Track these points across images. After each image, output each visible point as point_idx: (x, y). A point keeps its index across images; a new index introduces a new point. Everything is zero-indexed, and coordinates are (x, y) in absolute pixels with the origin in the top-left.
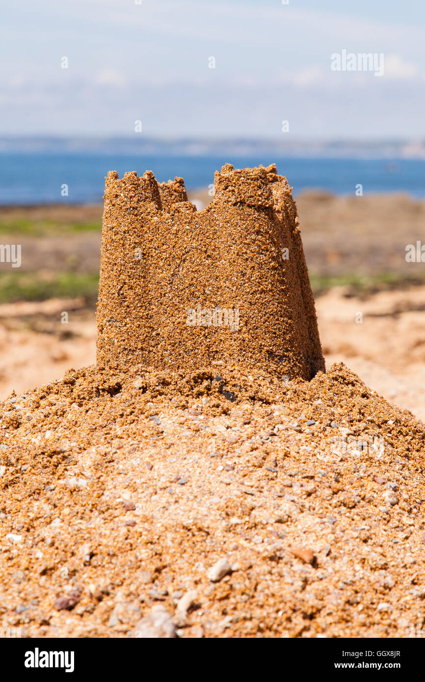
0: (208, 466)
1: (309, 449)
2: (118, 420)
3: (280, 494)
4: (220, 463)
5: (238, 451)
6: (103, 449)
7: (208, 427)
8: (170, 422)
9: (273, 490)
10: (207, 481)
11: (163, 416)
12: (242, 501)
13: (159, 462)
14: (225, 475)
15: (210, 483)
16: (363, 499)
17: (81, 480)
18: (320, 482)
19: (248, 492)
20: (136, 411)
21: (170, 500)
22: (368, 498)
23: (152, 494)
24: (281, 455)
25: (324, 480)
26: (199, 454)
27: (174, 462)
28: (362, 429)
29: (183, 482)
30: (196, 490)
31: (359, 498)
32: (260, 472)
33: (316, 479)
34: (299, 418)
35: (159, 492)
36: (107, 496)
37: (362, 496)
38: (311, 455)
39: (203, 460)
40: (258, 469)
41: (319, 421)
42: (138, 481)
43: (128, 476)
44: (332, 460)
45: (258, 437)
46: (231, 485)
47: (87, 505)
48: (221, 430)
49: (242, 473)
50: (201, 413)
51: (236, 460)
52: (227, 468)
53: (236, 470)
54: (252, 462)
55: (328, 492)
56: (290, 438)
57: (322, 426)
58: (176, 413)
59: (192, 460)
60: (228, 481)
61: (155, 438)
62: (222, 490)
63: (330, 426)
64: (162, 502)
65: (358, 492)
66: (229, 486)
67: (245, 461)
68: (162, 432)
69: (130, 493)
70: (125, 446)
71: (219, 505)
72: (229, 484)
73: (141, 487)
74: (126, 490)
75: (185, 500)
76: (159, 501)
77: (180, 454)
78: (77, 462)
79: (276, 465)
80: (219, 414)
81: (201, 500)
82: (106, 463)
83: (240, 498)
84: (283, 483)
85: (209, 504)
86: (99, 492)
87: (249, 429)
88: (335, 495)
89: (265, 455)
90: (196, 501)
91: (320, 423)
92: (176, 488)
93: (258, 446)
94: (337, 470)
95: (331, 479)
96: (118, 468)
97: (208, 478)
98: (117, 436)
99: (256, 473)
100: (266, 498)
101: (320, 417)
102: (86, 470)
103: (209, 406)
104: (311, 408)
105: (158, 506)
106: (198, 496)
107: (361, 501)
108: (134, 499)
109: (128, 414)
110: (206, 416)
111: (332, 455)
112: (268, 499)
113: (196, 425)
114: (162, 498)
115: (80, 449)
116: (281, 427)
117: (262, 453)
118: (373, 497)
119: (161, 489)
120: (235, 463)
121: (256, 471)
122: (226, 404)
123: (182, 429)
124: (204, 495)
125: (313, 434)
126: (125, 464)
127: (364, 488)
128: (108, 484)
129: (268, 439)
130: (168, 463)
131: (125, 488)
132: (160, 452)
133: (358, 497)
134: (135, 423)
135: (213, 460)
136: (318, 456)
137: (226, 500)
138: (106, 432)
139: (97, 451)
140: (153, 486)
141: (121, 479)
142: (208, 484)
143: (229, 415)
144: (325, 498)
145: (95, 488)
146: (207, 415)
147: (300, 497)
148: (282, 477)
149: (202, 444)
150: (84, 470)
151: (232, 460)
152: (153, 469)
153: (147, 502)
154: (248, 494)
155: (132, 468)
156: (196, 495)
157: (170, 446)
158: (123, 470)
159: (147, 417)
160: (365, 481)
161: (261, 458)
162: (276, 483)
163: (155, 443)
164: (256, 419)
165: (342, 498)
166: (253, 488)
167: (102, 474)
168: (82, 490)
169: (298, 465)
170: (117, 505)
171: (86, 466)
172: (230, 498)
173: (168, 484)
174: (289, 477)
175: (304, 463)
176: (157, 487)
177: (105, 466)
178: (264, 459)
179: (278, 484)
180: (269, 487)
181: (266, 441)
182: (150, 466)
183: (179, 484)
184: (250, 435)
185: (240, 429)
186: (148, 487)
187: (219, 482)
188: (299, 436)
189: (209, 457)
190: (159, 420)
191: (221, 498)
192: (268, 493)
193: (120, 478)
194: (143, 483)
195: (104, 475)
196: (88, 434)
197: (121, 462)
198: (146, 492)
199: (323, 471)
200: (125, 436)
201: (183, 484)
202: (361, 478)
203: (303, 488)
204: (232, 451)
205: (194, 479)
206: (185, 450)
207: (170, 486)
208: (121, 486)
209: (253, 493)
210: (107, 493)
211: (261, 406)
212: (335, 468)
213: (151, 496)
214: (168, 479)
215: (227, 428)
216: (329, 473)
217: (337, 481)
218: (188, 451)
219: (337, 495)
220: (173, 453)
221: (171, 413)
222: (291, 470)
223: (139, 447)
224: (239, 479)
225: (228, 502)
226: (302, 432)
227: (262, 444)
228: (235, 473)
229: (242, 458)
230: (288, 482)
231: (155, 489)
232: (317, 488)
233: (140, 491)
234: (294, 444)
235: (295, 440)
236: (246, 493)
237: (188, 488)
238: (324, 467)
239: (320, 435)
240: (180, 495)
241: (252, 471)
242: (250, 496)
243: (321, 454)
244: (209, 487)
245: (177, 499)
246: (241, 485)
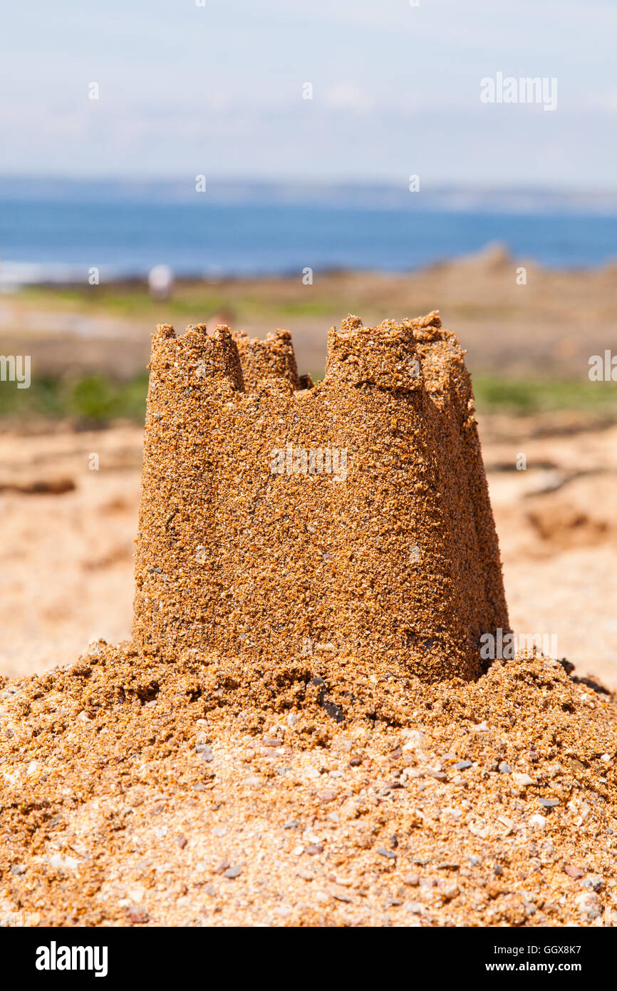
0: (278, 846)
1: (458, 812)
2: (145, 749)
3: (396, 901)
4: (298, 840)
5: (332, 816)
6: (112, 805)
7: (291, 769)
8: (228, 757)
9: (385, 892)
10: (273, 873)
11: (218, 746)
12: (328, 914)
13: (198, 833)
14: (305, 864)
15: (279, 877)
16: (541, 908)
17: (69, 859)
18: (469, 877)
19: (340, 898)
20: (176, 734)
21: (208, 907)
22: (549, 908)
23: (179, 894)
24: (406, 825)
25: (477, 872)
26: (267, 822)
27: (223, 836)
28: (552, 774)
29: (233, 874)
30: (253, 889)
31: (532, 907)
32: (367, 858)
33: (462, 871)
34: (445, 757)
35: (191, 890)
36: (106, 893)
37: (540, 903)
38: (459, 824)
39: (271, 834)
40: (364, 852)
41: (479, 762)
42: (160, 869)
43: (143, 858)
44: (494, 833)
45: (371, 790)
46: (314, 882)
47: (69, 910)
48: (310, 776)
49: (334, 860)
50: (282, 743)
51: (327, 834)
52: (311, 850)
53: (326, 853)
54: (354, 839)
55: (479, 896)
56: (426, 793)
57: (484, 770)
58: (240, 742)
59: (252, 834)
60: (309, 874)
61: (198, 788)
62: (297, 891)
63: (497, 770)
64: (194, 909)
65: (532, 895)
66: (310, 884)
67: (342, 836)
68: (213, 777)
69: (143, 889)
70: (146, 802)
71: (288, 920)
72: (311, 880)
73: (162, 880)
74: (139, 883)
75: (232, 908)
76: (189, 908)
77: (233, 822)
78: (66, 825)
79: (396, 844)
80: (311, 746)
81: (259, 909)
82: (111, 831)
83: (325, 906)
84: (403, 878)
85: (273, 917)
86: (92, 885)
87: (358, 774)
88: (492, 901)
89: (378, 825)
90: (250, 911)
91: (480, 766)
92: (219, 883)
93: (369, 807)
94: (500, 853)
95: (488, 871)
96: (130, 842)
97: (275, 869)
98: (138, 780)
99: (359, 860)
100: (370, 908)
101: (481, 754)
102: (78, 841)
103: (296, 732)
104: (467, 738)
105: (186, 917)
106: (256, 902)
107: (537, 912)
108: (148, 901)
109: (163, 739)
110: (289, 749)
111: (496, 825)
112: (373, 911)
113: (271, 765)
114: (194, 903)
115: (75, 800)
116: (411, 772)
117: (372, 824)
118: (559, 904)
119: (195, 885)
120: (325, 840)
121: (359, 855)
122: (326, 725)
123: (247, 772)
124: (265, 899)
125: (466, 786)
126: (143, 834)
127: (545, 886)
128: (112, 869)
129: (389, 793)
130: (211, 837)
131: (137, 880)
132: (201, 815)
133: (532, 904)
134: (171, 757)
135: (288, 834)
136: (471, 825)
137: (301, 909)
138: (122, 772)
139: (100, 807)
140: (183, 879)
141: (133, 862)
142: (275, 879)
143: (329, 747)
144: (474, 907)
145: (87, 877)
146: (291, 746)
147: (432, 905)
148: (403, 868)
149: (275, 803)
150: (74, 842)
151: (320, 834)
152: (186, 847)
153: (168, 908)
154: (341, 900)
155: (153, 842)
156: (252, 898)
157: (218, 807)
158: (138, 846)
159: (191, 747)
160: (549, 871)
161: (369, 833)
162: (392, 879)
163: (196, 798)
164: (371, 757)
165: (502, 908)
166: (351, 890)
167: (104, 850)
168: (67, 879)
169: (434, 845)
170: (119, 912)
171: (81, 834)
172: (308, 908)
173: (208, 877)
174: (415, 868)
175: (445, 840)
176: (190, 881)
177: (109, 837)
178: (375, 833)
179: (396, 880)
180: (379, 886)
181: (385, 798)
182: (183, 841)
183: (226, 877)
184: (357, 788)
185: (343, 775)
186: (175, 881)
187: (294, 876)
188: (444, 788)
189: (283, 830)
190: (211, 752)
191: (294, 905)
192: (376, 897)
193: (131, 861)
194: (167, 872)
195: (108, 853)
196: (94, 773)
197: (137, 831)
198: (170, 890)
199: (475, 857)
200: (151, 782)
201: (232, 878)
202: (542, 867)
203: (438, 890)
204: (323, 817)
205: (253, 869)
206: (242, 815)
207: (211, 880)
208: (130, 876)
209: (348, 898)
210: (106, 887)
211: (385, 730)
212: (497, 851)
213: (177, 898)
214: (208, 868)
215: (322, 772)
216: (487, 860)
217: (499, 874)
218: (248, 818)
219: (496, 902)
220: (223, 819)
221: (232, 740)
222: (419, 855)
223: (168, 806)
224: (329, 870)
225: (303, 915)
226: (448, 782)
227: (376, 803)
228: (323, 860)
229: (338, 832)
230: (412, 878)
231: (185, 886)
232: (462, 889)
233: (160, 886)
234: (432, 803)
235: (435, 796)
236: (336, 898)
237: (241, 885)
238: (478, 848)
239: (478, 788)
240: (225, 897)
241: (353, 856)
242: (343, 904)
243: (477, 822)
244: (277, 884)
245: (220, 906)
246: (330, 883)
